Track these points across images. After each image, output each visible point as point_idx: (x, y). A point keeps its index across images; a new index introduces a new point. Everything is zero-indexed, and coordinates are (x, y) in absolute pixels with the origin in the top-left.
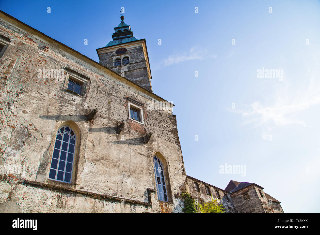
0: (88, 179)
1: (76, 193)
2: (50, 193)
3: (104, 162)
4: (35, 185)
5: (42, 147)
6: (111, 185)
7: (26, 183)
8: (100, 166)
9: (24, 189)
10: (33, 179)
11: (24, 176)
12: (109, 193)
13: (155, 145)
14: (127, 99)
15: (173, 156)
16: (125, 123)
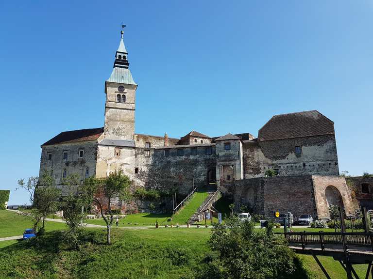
5: (60, 177)
11: (58, 184)
13: (86, 164)
14: (79, 150)
15: (92, 165)
16: (77, 160)
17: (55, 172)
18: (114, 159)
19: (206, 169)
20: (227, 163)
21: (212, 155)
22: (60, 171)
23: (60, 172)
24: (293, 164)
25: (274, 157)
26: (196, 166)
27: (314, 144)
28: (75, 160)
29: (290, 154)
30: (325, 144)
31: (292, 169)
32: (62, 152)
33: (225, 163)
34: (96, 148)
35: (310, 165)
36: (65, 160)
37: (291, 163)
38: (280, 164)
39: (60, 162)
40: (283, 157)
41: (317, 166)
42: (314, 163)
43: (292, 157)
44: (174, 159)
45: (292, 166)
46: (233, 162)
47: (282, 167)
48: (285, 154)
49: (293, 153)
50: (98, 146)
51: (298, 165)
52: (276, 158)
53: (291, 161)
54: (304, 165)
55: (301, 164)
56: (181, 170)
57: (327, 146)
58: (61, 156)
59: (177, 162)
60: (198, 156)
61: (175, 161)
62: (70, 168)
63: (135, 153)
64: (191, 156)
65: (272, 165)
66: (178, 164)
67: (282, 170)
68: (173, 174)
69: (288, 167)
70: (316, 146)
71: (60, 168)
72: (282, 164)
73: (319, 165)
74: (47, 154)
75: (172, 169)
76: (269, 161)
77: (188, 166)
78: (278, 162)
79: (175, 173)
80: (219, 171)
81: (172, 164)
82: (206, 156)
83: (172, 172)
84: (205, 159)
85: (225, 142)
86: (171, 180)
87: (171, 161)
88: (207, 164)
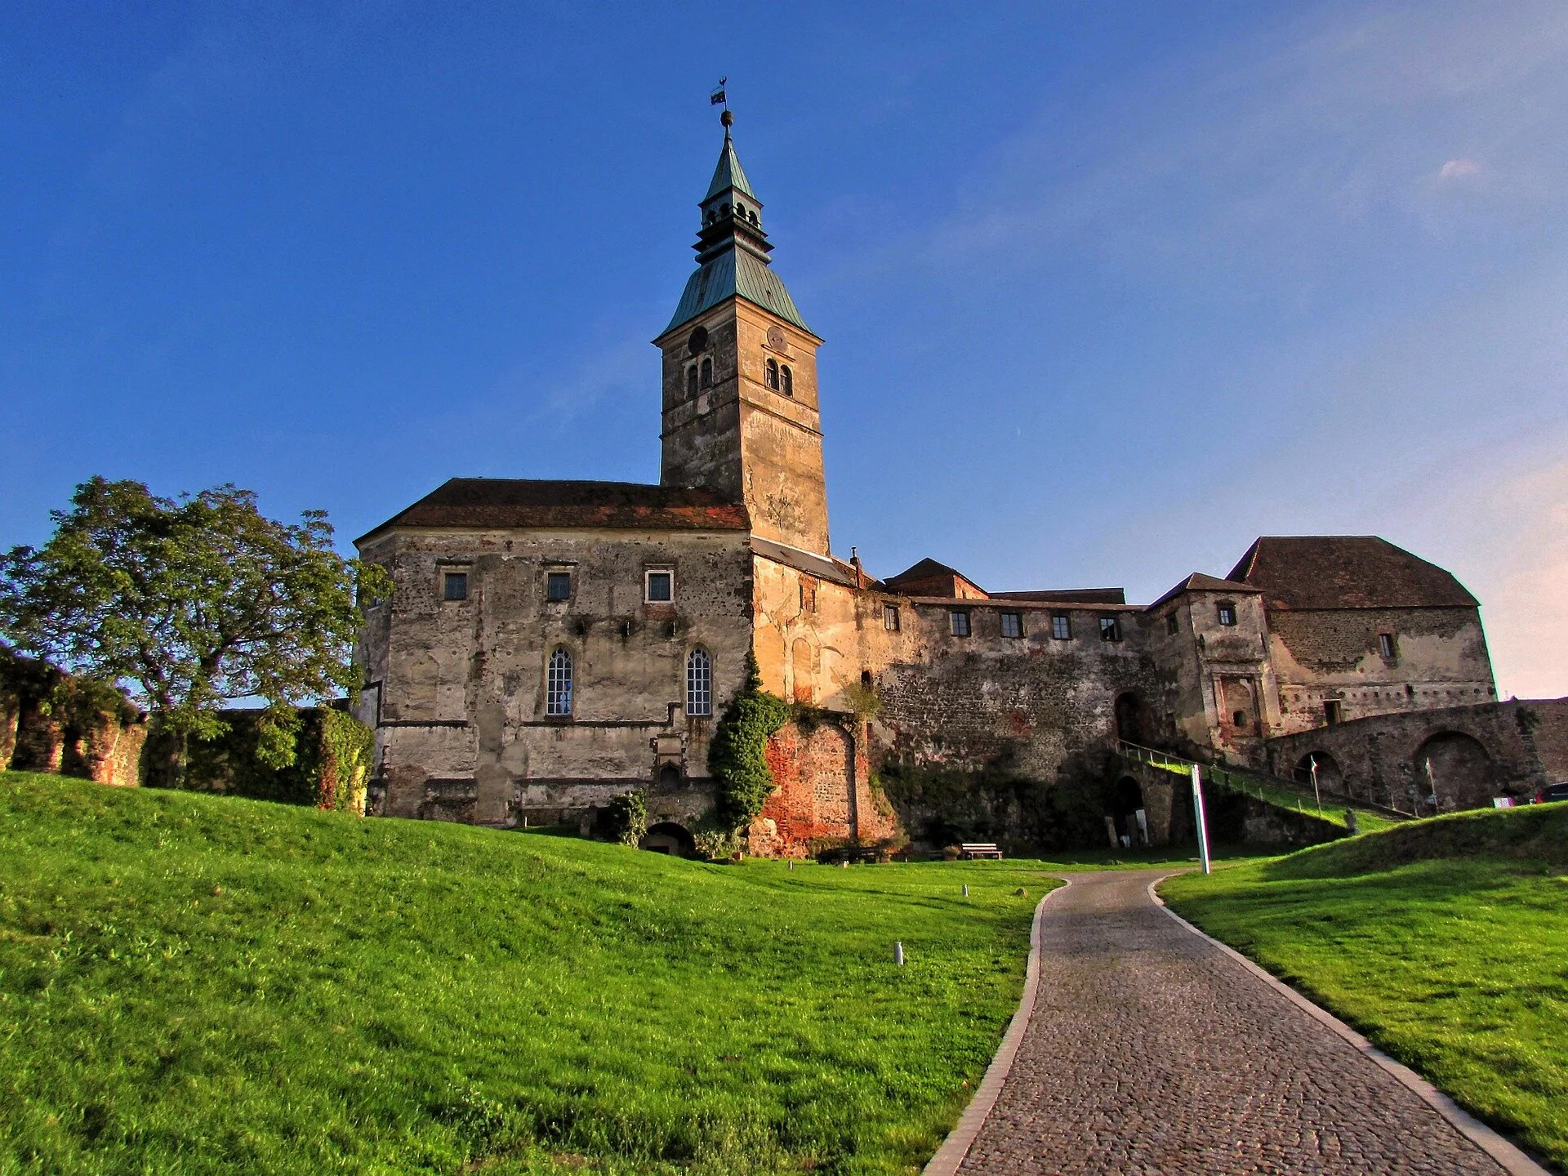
0: (585, 707)
1: (573, 724)
2: (548, 730)
3: (605, 683)
4: (534, 724)
5: (533, 686)
6: (616, 708)
7: (526, 724)
8: (599, 689)
9: (526, 729)
10: (531, 720)
11: (524, 719)
12: (613, 718)
13: (693, 633)
14: (643, 566)
15: (728, 642)
16: (638, 614)
17: (499, 663)
18: (800, 624)
19: (1111, 693)
20: (1236, 670)
21: (1121, 645)
22: (534, 658)
23: (538, 662)
24: (1377, 688)
25: (1322, 664)
26: (1071, 678)
27: (1431, 629)
28: (621, 610)
29: (1368, 655)
30: (1458, 634)
31: (1379, 703)
32: (536, 568)
33: (1228, 669)
34: (748, 569)
35: (1425, 693)
36: (563, 608)
37: (1374, 684)
38: (1341, 685)
39: (533, 612)
40: (1351, 665)
41: (1444, 694)
42: (1436, 687)
43: (1372, 665)
44: (991, 649)
45: (1376, 694)
46: (1252, 669)
47: (1349, 695)
48: (1356, 655)
49: (1377, 655)
50: (757, 560)
51: (1393, 690)
52: (1330, 667)
53: (1373, 678)
54: (1409, 690)
55: (1401, 688)
56: (1022, 692)
57: (1461, 640)
58: (534, 586)
59: (1001, 661)
60: (1075, 642)
61: (993, 654)
62: (597, 647)
63: (853, 611)
64: (1052, 642)
65: (1319, 687)
66: (1004, 667)
67: (1349, 704)
68: (991, 706)
69: (1365, 695)
70: (1436, 637)
71: (531, 646)
72: (1347, 685)
73: (1448, 693)
74: (437, 571)
75: (986, 687)
76: (1310, 676)
77: (1044, 677)
78: (1333, 678)
79: (998, 703)
80: (1211, 696)
81: (984, 666)
82: (1102, 647)
83: (987, 697)
84: (1102, 655)
85: (1219, 598)
86: (987, 728)
87: (980, 656)
88: (1112, 673)
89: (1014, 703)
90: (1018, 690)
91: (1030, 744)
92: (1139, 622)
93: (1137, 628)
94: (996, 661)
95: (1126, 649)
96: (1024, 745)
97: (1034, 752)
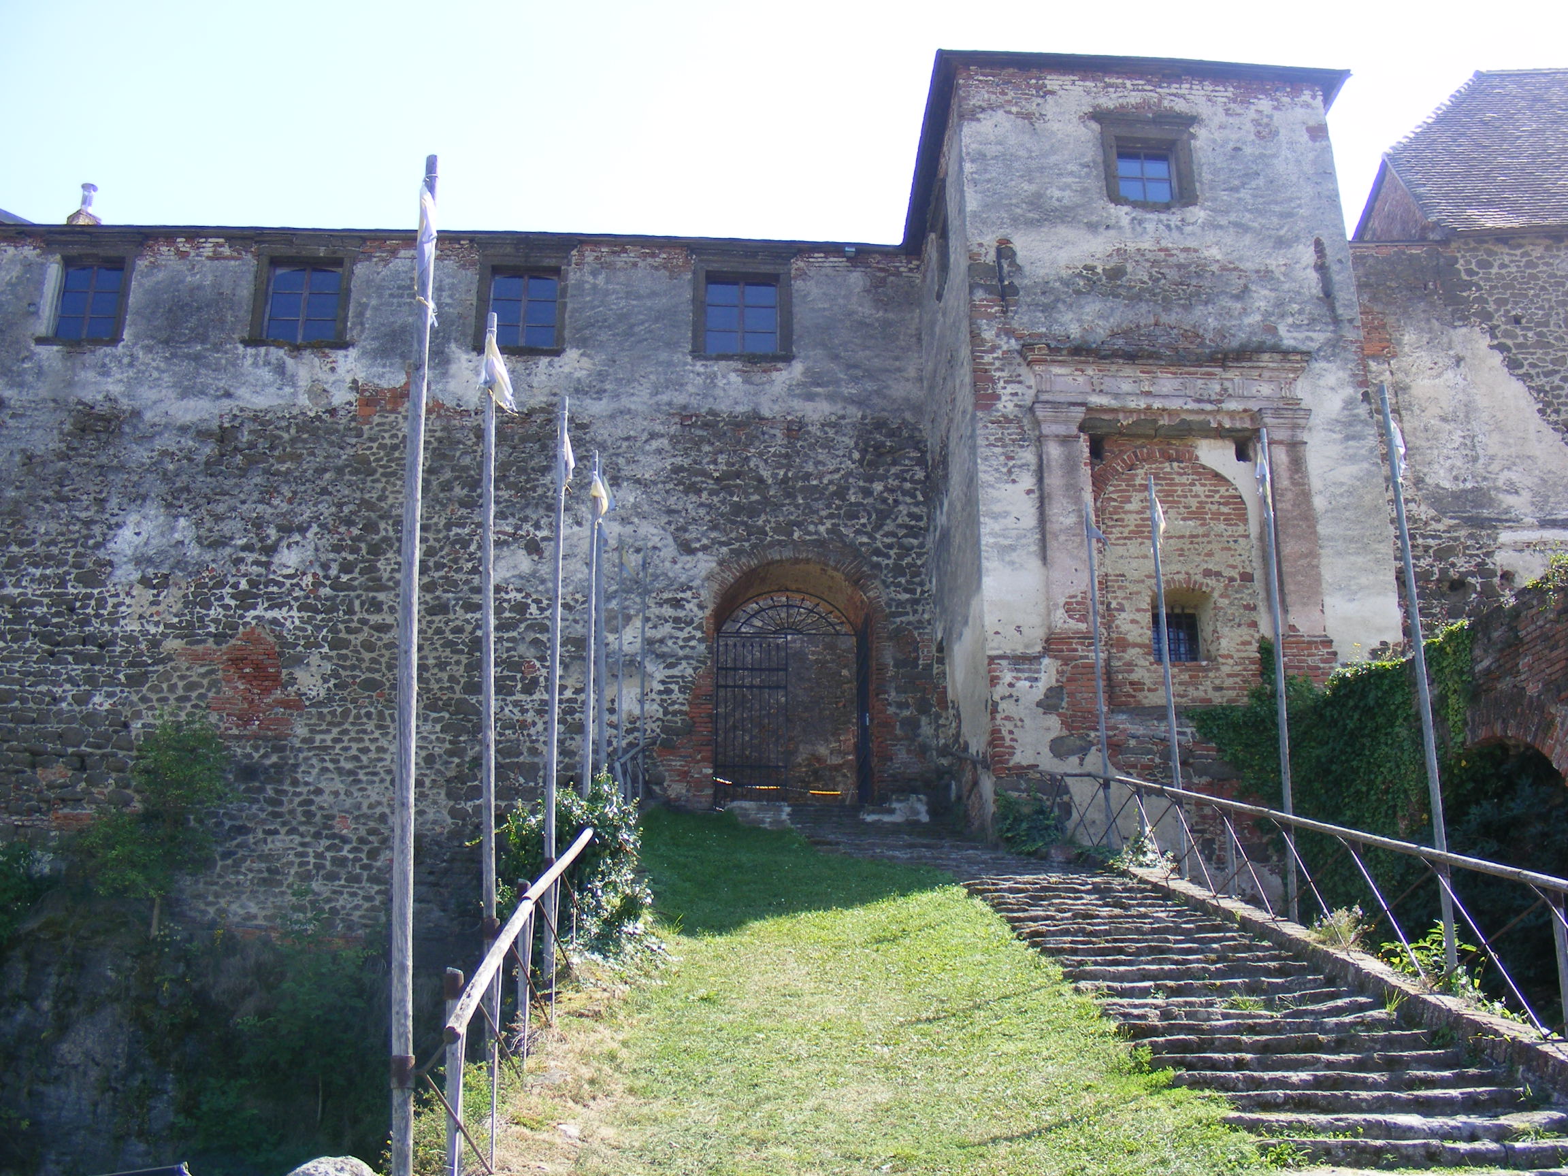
19: (705, 564)
21: (784, 376)
44: (190, 391)
56: (289, 558)
59: (224, 436)
68: (139, 611)
75: (135, 534)
79: (172, 598)
80: (1026, 511)
81: (141, 454)
82: (694, 384)
83: (126, 573)
84: (685, 416)
85: (1110, 101)
86: (101, 702)
87: (136, 414)
88: (723, 483)
89: (245, 600)
90: (271, 550)
91: (281, 772)
92: (876, 286)
93: (866, 310)
94: (203, 435)
95: (807, 389)
96: (249, 772)
97: (290, 804)
